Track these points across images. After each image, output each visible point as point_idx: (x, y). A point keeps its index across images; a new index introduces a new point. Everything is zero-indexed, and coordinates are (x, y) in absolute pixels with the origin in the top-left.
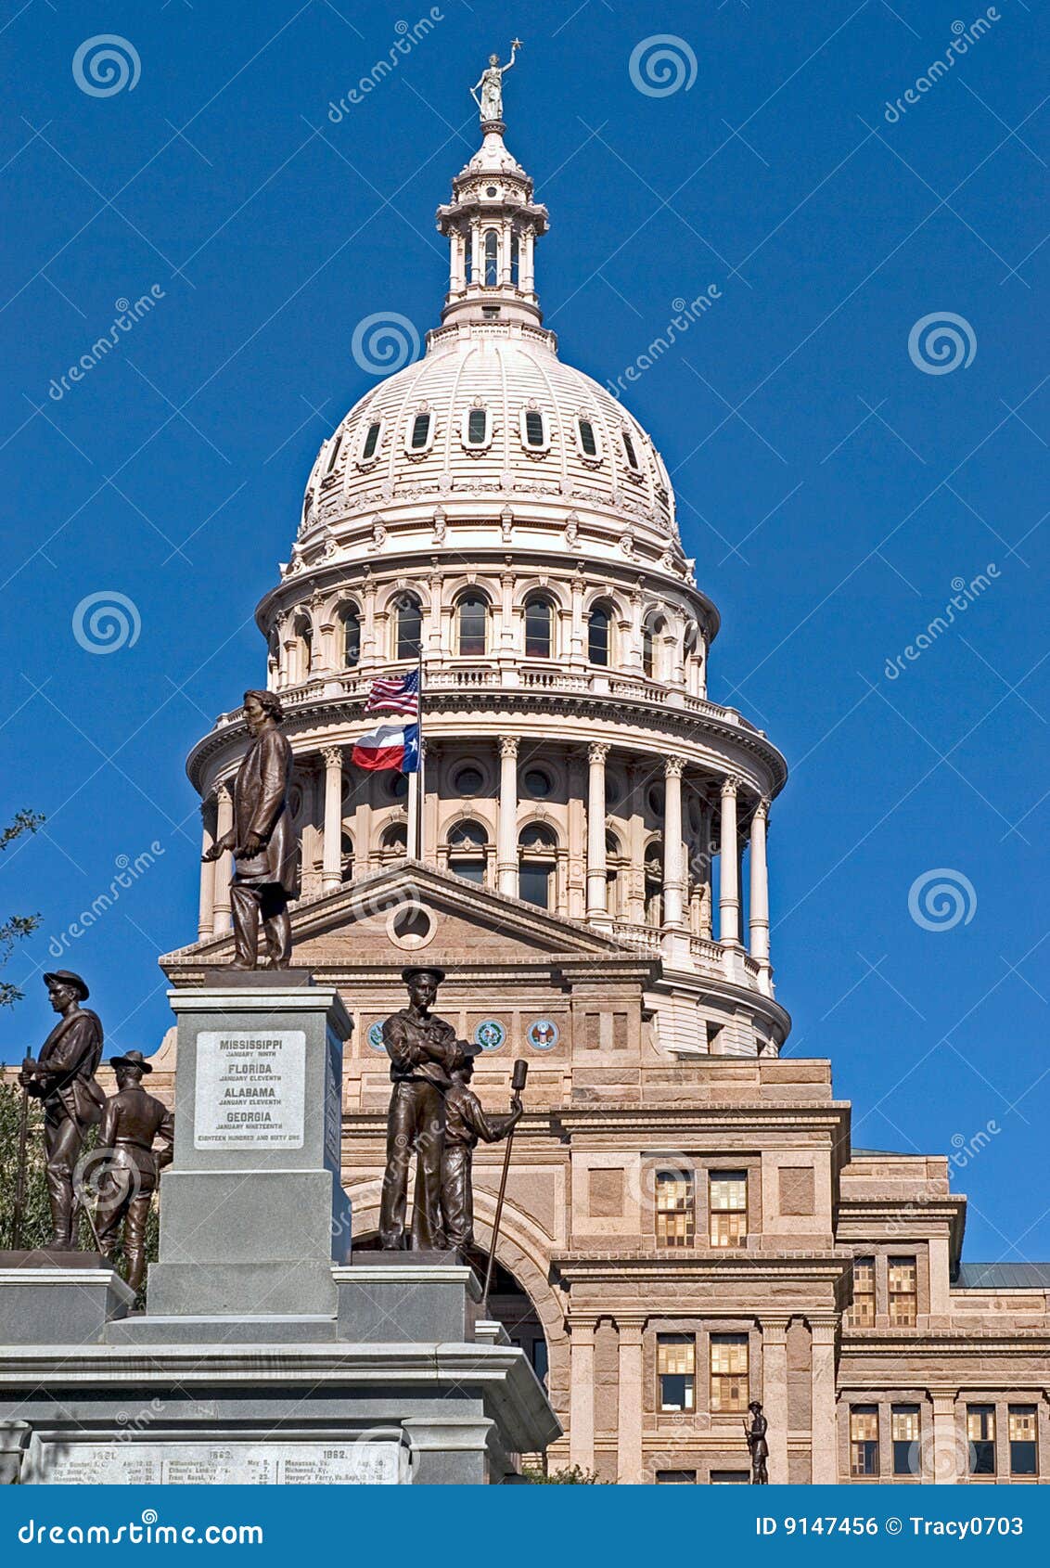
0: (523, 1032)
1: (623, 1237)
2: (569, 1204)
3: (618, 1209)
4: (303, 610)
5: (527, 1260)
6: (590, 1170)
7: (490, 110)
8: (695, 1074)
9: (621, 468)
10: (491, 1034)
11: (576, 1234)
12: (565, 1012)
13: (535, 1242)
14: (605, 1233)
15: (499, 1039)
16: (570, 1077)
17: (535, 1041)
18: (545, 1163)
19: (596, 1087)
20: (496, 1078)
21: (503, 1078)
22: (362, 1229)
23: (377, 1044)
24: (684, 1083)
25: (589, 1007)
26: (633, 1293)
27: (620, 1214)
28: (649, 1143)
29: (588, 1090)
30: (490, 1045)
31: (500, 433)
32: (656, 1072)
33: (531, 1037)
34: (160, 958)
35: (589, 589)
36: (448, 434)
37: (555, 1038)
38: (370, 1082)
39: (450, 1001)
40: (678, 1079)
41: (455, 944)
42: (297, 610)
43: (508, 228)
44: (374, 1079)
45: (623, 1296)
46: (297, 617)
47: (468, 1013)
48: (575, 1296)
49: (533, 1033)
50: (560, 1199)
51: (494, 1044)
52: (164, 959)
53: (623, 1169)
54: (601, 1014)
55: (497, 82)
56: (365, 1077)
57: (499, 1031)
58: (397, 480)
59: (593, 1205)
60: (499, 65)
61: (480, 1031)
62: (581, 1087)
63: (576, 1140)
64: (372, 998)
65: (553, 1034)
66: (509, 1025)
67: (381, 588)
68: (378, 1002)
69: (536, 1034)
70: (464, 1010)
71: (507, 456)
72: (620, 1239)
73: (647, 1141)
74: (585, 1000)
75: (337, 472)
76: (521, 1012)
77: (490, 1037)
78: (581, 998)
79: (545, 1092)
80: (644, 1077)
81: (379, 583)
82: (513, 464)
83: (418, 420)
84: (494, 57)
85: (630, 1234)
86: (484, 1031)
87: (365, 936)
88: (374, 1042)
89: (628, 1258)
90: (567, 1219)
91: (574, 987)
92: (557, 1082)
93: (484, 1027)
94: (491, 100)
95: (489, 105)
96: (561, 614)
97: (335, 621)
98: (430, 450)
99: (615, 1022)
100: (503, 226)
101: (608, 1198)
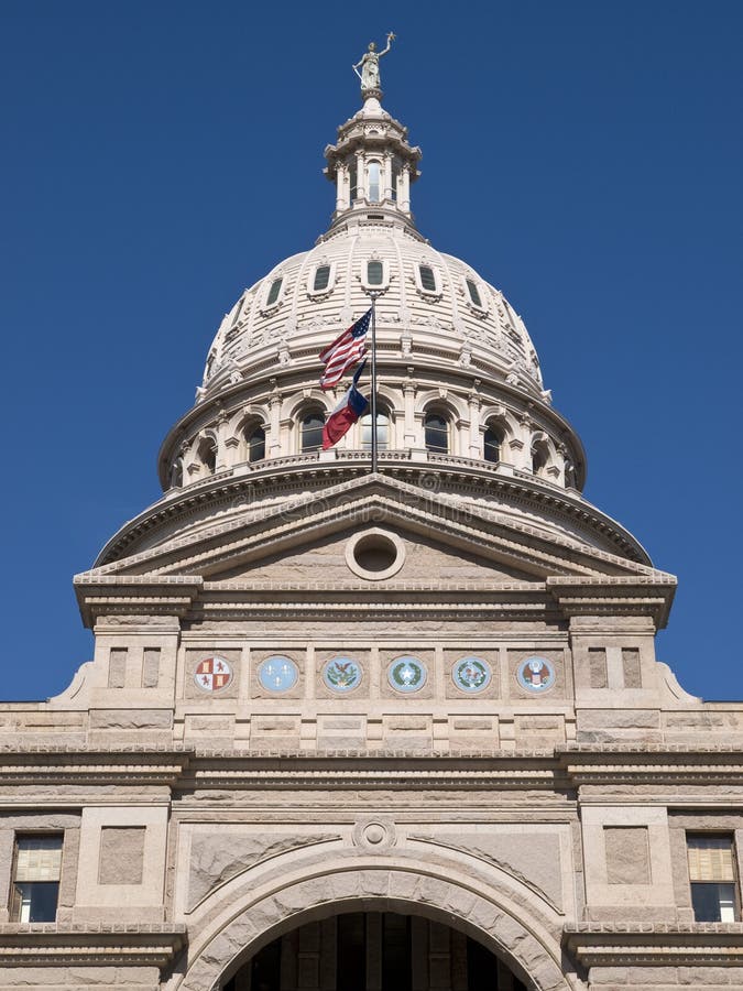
0: (513, 672)
1: (653, 909)
2: (581, 870)
3: (644, 875)
4: (207, 433)
5: (530, 939)
6: (606, 827)
7: (369, 81)
8: (725, 718)
9: (504, 325)
10: (473, 673)
11: (593, 905)
12: (562, 650)
13: (539, 917)
14: (629, 904)
15: (483, 679)
16: (574, 721)
17: (527, 681)
18: (547, 822)
19: (605, 730)
20: (481, 723)
21: (490, 723)
22: (319, 898)
23: (336, 683)
24: (714, 728)
25: (593, 641)
26: (672, 980)
27: (648, 880)
28: (677, 796)
29: (597, 733)
30: (472, 686)
31: (396, 279)
32: (679, 715)
33: (522, 676)
34: (75, 576)
35: (484, 408)
36: (348, 279)
37: (551, 679)
38: (327, 726)
39: (423, 636)
40: (707, 724)
41: (427, 575)
42: (202, 434)
43: (389, 158)
44: (331, 722)
45: (660, 983)
46: (202, 440)
47: (444, 649)
48: (596, 982)
49: (524, 673)
50: (567, 864)
51: (477, 685)
52: (79, 578)
53: (646, 827)
54: (607, 649)
55: (375, 61)
56: (321, 720)
57: (482, 668)
58: (300, 318)
59: (611, 870)
60: (376, 51)
61: (460, 670)
62: (588, 730)
63: (585, 792)
64: (330, 632)
65: (548, 674)
66: (495, 664)
67: (286, 400)
68: (336, 636)
69: (528, 673)
70: (439, 646)
71: (403, 297)
72: (650, 912)
73: (674, 794)
74: (586, 633)
75: (240, 324)
76: (508, 650)
77: (472, 677)
78: (583, 630)
79: (543, 739)
80: (664, 722)
81: (285, 395)
82: (410, 304)
83: (319, 271)
84: (373, 44)
85: (662, 905)
86: (464, 670)
87: (320, 565)
88: (332, 681)
89: (666, 930)
90: (578, 889)
91: (573, 620)
92: (557, 728)
93: (464, 666)
94: (371, 74)
95: (369, 79)
96: (459, 425)
97: (240, 437)
98: (331, 292)
99: (624, 659)
100: (385, 157)
101: (630, 861)
